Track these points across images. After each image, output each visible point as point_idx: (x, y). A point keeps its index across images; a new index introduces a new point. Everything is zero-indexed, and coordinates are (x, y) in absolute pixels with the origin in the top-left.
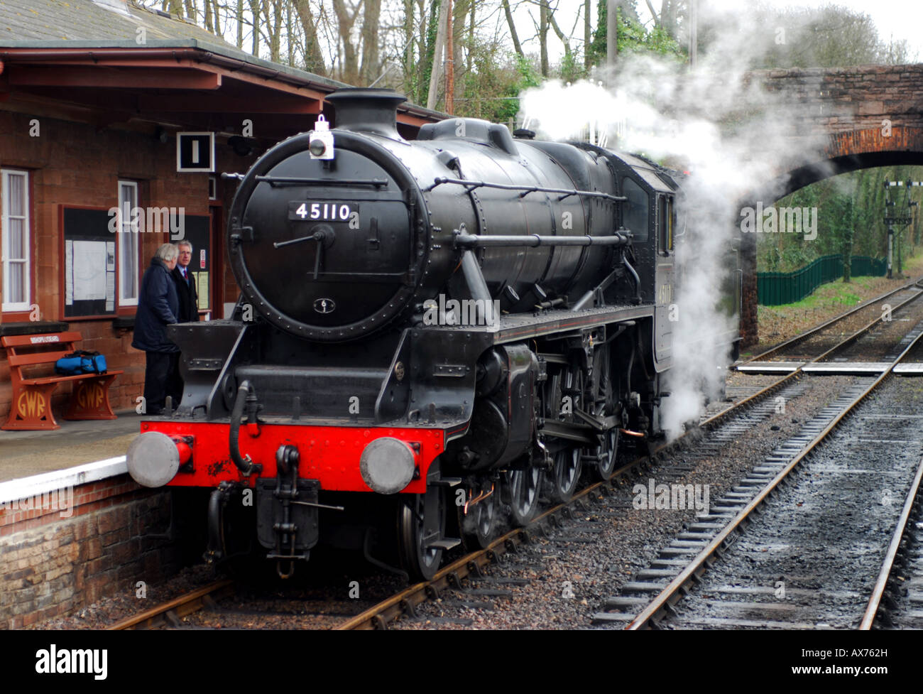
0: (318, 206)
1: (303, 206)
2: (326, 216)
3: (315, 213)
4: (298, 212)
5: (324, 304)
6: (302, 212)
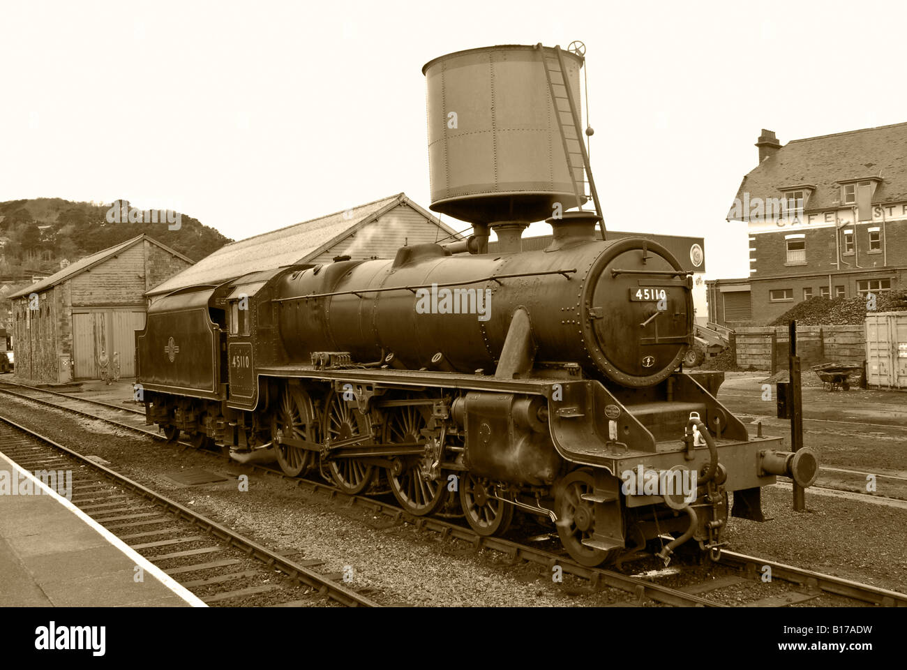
0: (647, 290)
1: (640, 291)
2: (653, 298)
3: (646, 296)
4: (637, 295)
5: (649, 361)
6: (639, 295)
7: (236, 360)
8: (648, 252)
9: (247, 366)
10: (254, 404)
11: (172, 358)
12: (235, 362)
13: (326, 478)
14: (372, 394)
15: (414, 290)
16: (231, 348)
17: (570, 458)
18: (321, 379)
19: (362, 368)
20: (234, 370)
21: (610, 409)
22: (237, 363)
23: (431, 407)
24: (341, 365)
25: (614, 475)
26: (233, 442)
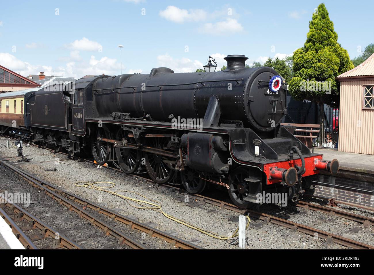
1: (269, 90)
2: (273, 93)
3: (271, 92)
5: (270, 120)
6: (268, 92)
7: (76, 115)
8: (272, 73)
9: (81, 118)
10: (84, 134)
11: (46, 114)
12: (75, 115)
13: (116, 166)
14: (141, 131)
15: (161, 87)
16: (74, 110)
17: (240, 162)
18: (116, 124)
19: (134, 120)
20: (75, 119)
21: (256, 141)
22: (76, 116)
23: (170, 138)
24: (126, 119)
25: (262, 171)
26: (74, 149)
